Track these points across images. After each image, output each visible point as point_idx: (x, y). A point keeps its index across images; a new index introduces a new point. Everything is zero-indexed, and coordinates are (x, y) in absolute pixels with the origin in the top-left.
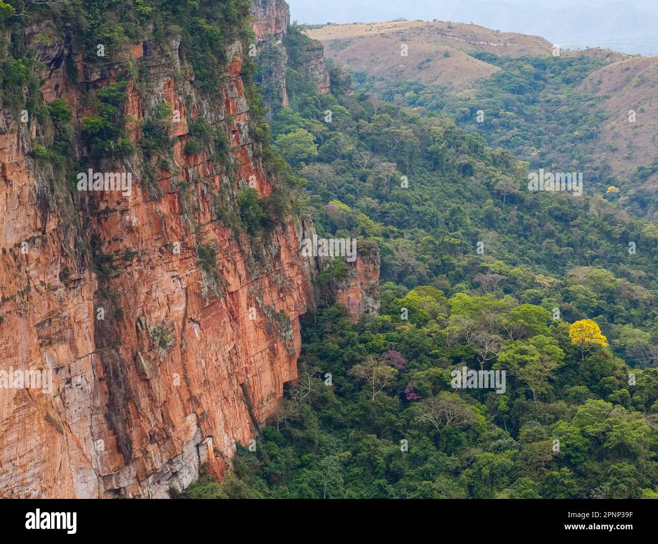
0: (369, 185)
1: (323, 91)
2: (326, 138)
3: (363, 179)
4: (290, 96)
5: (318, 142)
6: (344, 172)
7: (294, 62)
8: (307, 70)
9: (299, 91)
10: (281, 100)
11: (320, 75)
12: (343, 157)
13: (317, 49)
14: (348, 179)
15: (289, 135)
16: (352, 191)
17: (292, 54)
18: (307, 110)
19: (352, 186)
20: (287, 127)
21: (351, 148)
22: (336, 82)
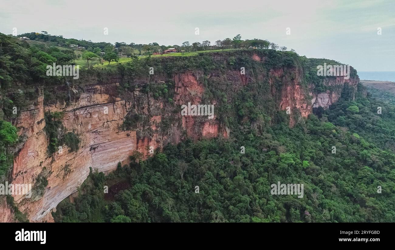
0: (371, 121)
1: (365, 96)
2: (362, 108)
3: (370, 119)
4: (355, 97)
5: (360, 109)
6: (365, 116)
7: (358, 90)
8: (361, 92)
9: (358, 96)
10: (353, 98)
11: (365, 93)
12: (365, 113)
13: (365, 88)
14: (366, 119)
15: (352, 107)
16: (366, 122)
17: (358, 89)
18: (359, 101)
19: (366, 121)
20: (353, 105)
21: (368, 111)
22: (368, 95)
